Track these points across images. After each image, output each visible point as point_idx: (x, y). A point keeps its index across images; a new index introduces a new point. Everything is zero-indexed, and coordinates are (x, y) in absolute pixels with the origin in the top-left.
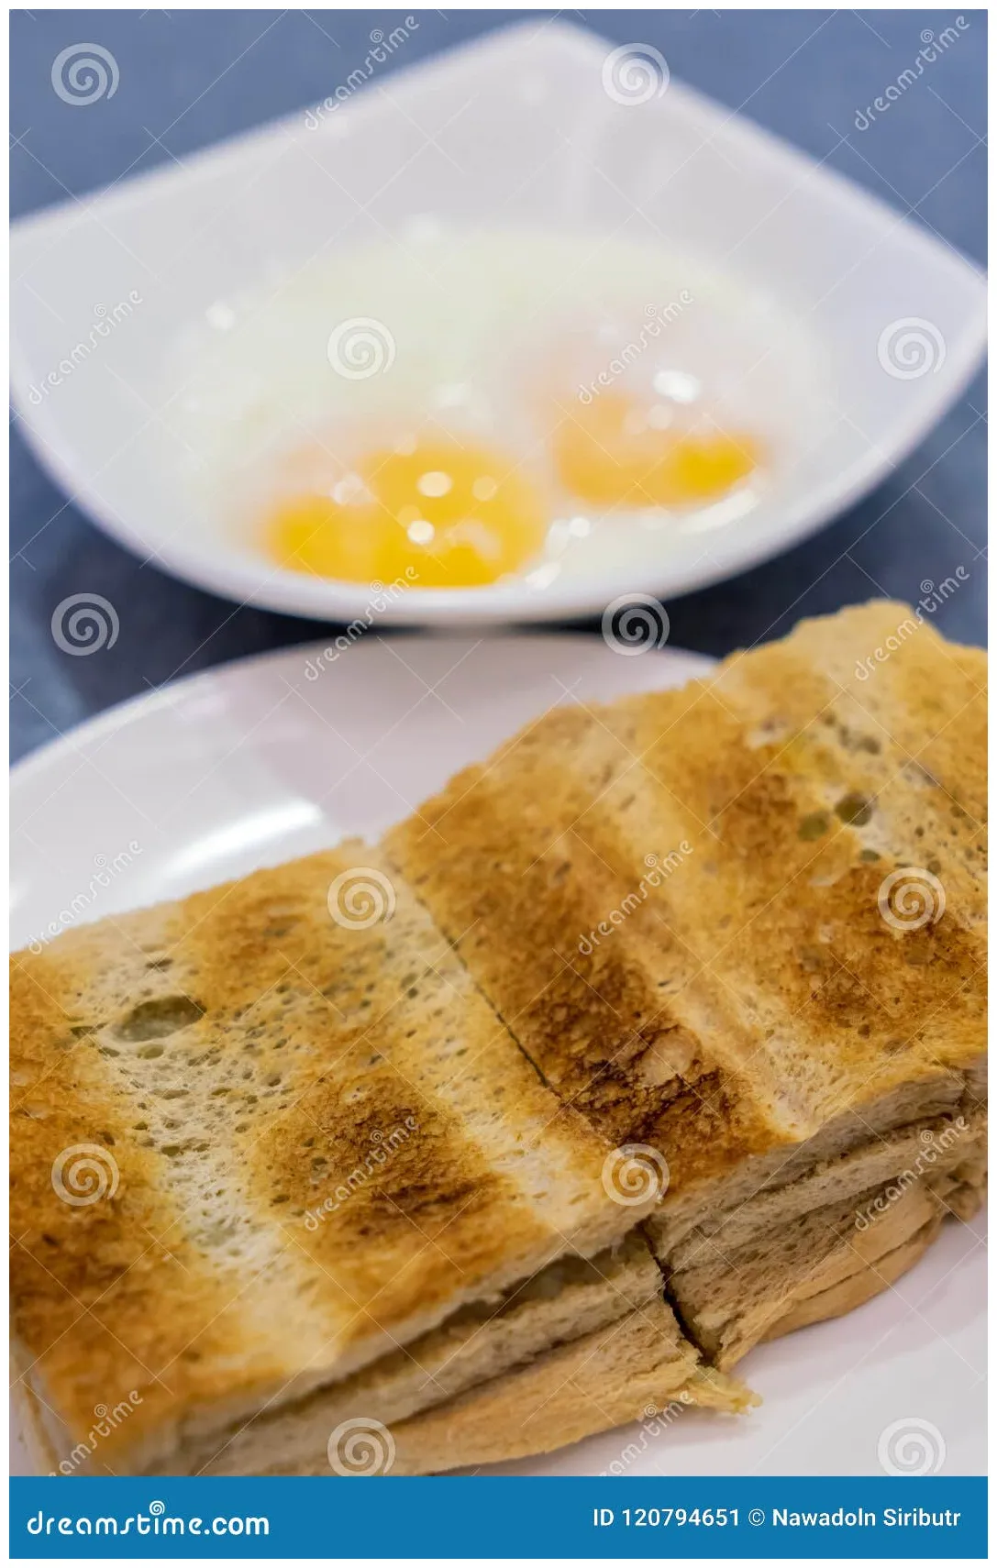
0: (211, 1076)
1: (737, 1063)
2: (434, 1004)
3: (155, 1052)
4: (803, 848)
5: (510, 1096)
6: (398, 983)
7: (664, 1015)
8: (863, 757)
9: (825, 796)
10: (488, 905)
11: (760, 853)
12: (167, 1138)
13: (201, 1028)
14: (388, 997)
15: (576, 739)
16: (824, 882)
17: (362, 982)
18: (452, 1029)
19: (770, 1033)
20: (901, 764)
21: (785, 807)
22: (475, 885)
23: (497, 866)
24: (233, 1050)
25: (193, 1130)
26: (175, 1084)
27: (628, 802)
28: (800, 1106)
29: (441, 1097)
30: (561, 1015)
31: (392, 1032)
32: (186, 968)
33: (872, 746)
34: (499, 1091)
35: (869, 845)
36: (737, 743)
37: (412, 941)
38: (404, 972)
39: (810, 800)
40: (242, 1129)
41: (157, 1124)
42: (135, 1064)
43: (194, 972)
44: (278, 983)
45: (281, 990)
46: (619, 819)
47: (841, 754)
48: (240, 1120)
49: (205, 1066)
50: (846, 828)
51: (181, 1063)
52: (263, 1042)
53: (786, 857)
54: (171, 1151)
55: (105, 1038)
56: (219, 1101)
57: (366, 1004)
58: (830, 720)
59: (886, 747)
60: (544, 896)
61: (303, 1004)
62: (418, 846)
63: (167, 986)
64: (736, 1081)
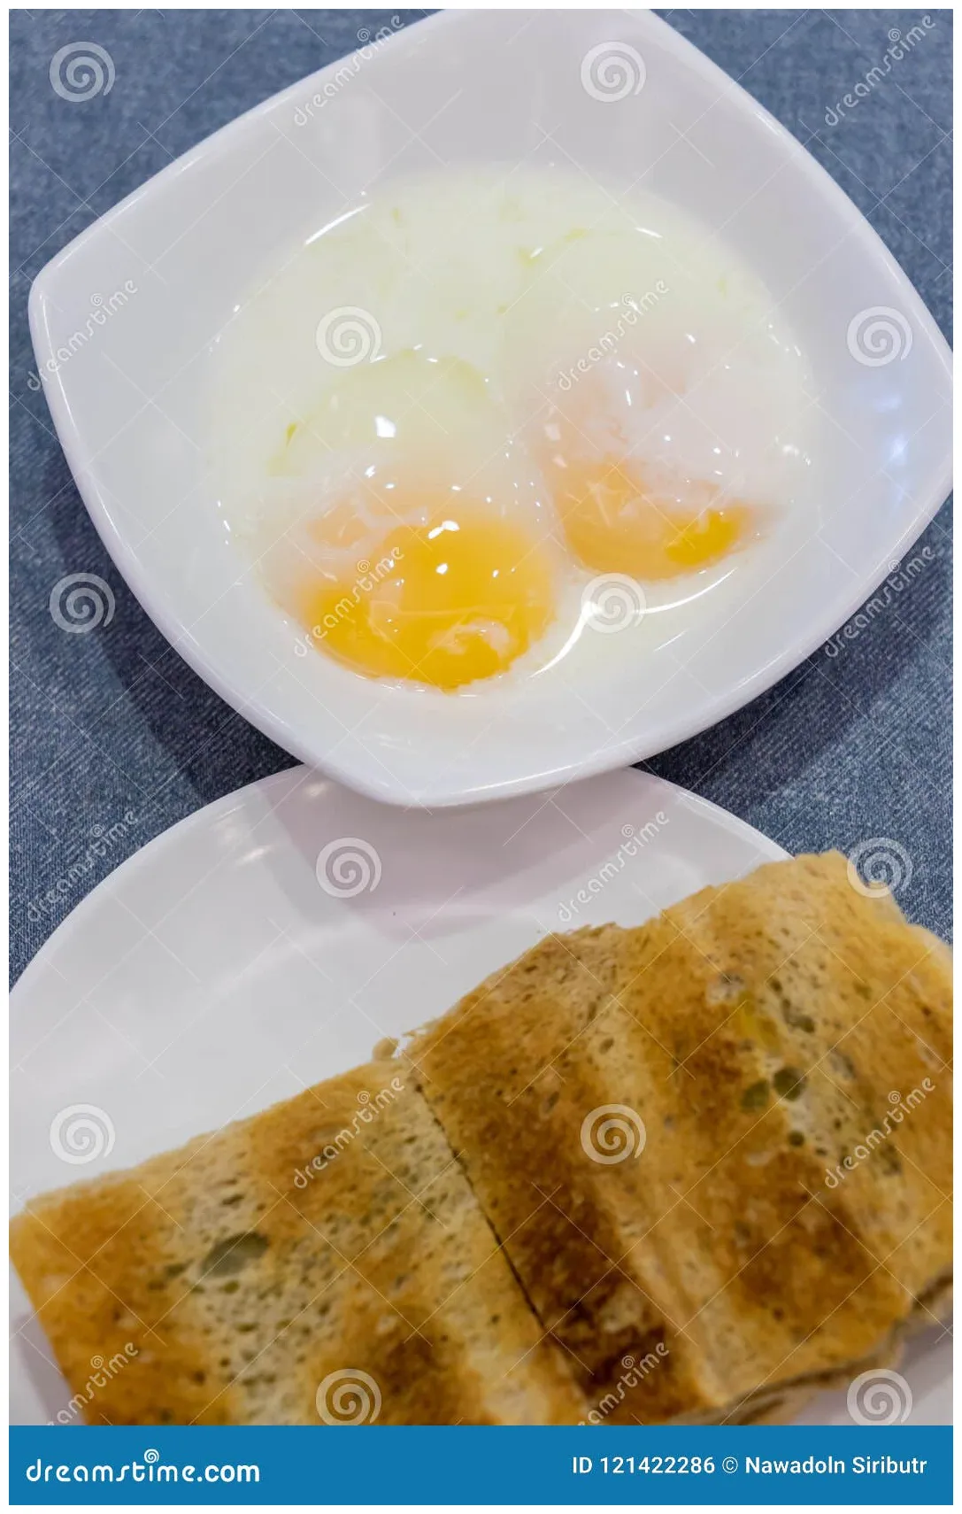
0: (276, 1308)
1: (680, 1324)
2: (447, 1230)
3: (231, 1288)
4: (745, 1120)
5: (504, 1324)
6: (419, 1209)
7: (625, 1264)
8: (800, 1035)
9: (765, 1067)
10: (490, 1134)
11: (710, 1122)
12: (244, 1372)
13: (268, 1261)
14: (411, 1222)
15: (569, 974)
16: (758, 1161)
17: (390, 1207)
18: (462, 1255)
19: (705, 1301)
20: (829, 1047)
21: (734, 1075)
22: (482, 1112)
23: (500, 1093)
24: (292, 1284)
25: (264, 1363)
26: (248, 1318)
27: (608, 1045)
28: (724, 1375)
29: (453, 1323)
30: (546, 1246)
31: (414, 1258)
32: (254, 1205)
33: (808, 1026)
34: (495, 1319)
35: (797, 1126)
36: (700, 999)
37: (430, 1165)
38: (425, 1195)
39: (755, 1072)
40: (301, 1360)
41: (235, 1356)
42: (217, 1300)
43: (261, 1208)
44: (325, 1215)
45: (330, 1219)
46: (600, 1059)
47: (783, 1029)
48: (299, 1352)
49: (271, 1299)
50: (780, 1102)
51: (253, 1298)
52: (315, 1274)
53: (731, 1126)
54: (249, 1383)
55: (192, 1275)
56: (283, 1333)
57: (394, 1227)
58: (777, 987)
59: (820, 1029)
60: (537, 1126)
61: (346, 1234)
62: (437, 1066)
63: (240, 1221)
64: (678, 1340)
